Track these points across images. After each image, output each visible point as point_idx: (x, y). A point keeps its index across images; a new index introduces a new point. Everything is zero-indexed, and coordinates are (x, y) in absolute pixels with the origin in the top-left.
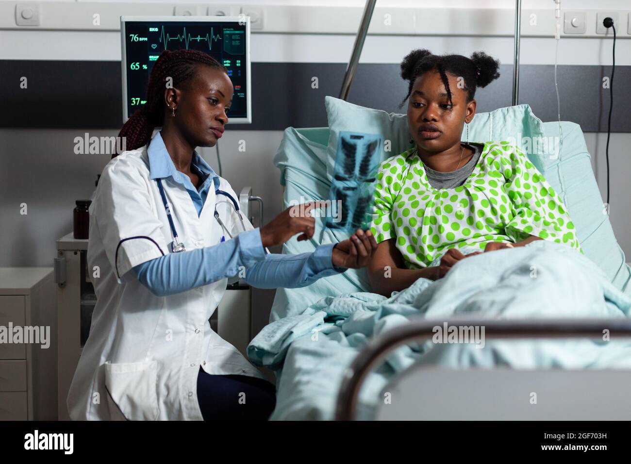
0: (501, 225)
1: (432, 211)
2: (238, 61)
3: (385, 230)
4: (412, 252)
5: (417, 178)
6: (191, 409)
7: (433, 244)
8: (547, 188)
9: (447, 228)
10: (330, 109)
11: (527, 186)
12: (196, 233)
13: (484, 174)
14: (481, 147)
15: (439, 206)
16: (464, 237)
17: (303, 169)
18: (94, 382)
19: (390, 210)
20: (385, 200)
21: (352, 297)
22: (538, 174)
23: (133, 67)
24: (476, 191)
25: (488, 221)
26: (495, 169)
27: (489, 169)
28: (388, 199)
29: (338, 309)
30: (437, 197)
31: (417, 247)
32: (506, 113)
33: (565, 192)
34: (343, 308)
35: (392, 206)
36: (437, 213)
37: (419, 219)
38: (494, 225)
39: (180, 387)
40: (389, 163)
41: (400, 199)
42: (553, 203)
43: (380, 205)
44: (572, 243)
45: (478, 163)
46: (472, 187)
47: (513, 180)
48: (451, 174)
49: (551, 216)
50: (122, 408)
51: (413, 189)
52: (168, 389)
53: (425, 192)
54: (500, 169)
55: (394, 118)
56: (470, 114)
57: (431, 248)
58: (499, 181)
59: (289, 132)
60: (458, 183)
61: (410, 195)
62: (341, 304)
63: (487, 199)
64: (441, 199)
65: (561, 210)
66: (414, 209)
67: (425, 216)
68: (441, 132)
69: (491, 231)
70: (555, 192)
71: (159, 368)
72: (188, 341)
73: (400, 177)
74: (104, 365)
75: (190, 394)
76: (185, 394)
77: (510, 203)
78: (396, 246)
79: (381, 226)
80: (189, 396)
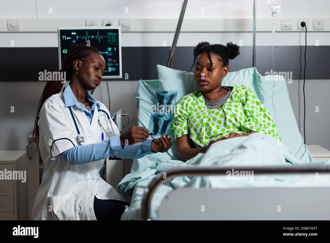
0: (240, 126)
1: (206, 120)
2: (115, 48)
3: (185, 129)
4: (197, 140)
5: (200, 104)
6: (91, 216)
7: (207, 136)
8: (263, 108)
9: (214, 128)
10: (159, 71)
11: (253, 107)
12: (89, 131)
13: (232, 102)
14: (231, 88)
15: (210, 117)
16: (222, 132)
17: (147, 100)
18: (45, 205)
19: (187, 120)
20: (185, 115)
21: (168, 162)
22: (259, 101)
23: (64, 52)
24: (228, 110)
25: (234, 125)
26: (237, 99)
27: (234, 99)
28: (186, 115)
29: (161, 169)
30: (209, 113)
31: (200, 137)
32: (245, 72)
33: (275, 110)
34: (163, 168)
35: (188, 118)
36: (209, 121)
37: (201, 124)
38: (237, 126)
39: (86, 206)
40: (187, 97)
41: (192, 115)
42: (265, 115)
43: (183, 118)
44: (273, 135)
45: (230, 96)
46: (226, 108)
47: (246, 104)
48: (217, 102)
49: (264, 121)
50: (59, 217)
51: (198, 109)
52: (80, 208)
53: (204, 111)
54: (240, 99)
55: (190, 75)
56: (226, 73)
57: (206, 138)
58: (239, 105)
59: (140, 82)
60: (220, 106)
61: (197, 112)
62: (162, 166)
63: (233, 114)
64: (211, 114)
65: (269, 119)
66: (198, 119)
67: (203, 122)
68: (208, 82)
69: (235, 129)
70: (267, 110)
71: (76, 197)
72: (89, 184)
73: (192, 104)
74: (50, 197)
75: (91, 209)
76: (88, 210)
77: (244, 116)
78: (190, 137)
79: (183, 128)
80: (90, 210)
